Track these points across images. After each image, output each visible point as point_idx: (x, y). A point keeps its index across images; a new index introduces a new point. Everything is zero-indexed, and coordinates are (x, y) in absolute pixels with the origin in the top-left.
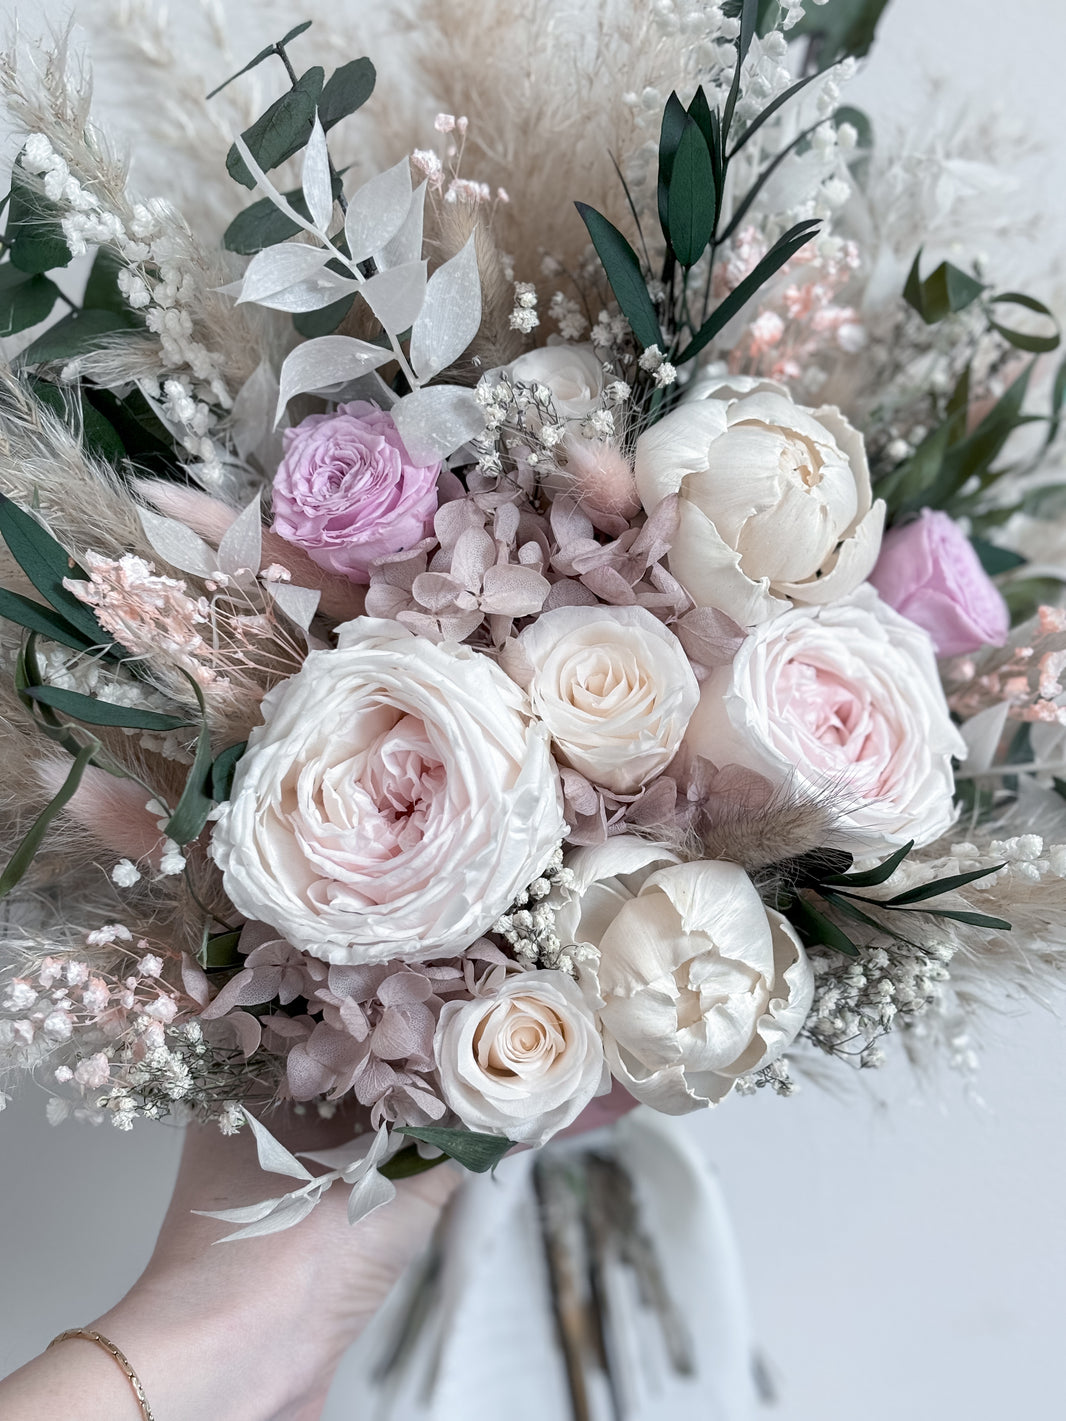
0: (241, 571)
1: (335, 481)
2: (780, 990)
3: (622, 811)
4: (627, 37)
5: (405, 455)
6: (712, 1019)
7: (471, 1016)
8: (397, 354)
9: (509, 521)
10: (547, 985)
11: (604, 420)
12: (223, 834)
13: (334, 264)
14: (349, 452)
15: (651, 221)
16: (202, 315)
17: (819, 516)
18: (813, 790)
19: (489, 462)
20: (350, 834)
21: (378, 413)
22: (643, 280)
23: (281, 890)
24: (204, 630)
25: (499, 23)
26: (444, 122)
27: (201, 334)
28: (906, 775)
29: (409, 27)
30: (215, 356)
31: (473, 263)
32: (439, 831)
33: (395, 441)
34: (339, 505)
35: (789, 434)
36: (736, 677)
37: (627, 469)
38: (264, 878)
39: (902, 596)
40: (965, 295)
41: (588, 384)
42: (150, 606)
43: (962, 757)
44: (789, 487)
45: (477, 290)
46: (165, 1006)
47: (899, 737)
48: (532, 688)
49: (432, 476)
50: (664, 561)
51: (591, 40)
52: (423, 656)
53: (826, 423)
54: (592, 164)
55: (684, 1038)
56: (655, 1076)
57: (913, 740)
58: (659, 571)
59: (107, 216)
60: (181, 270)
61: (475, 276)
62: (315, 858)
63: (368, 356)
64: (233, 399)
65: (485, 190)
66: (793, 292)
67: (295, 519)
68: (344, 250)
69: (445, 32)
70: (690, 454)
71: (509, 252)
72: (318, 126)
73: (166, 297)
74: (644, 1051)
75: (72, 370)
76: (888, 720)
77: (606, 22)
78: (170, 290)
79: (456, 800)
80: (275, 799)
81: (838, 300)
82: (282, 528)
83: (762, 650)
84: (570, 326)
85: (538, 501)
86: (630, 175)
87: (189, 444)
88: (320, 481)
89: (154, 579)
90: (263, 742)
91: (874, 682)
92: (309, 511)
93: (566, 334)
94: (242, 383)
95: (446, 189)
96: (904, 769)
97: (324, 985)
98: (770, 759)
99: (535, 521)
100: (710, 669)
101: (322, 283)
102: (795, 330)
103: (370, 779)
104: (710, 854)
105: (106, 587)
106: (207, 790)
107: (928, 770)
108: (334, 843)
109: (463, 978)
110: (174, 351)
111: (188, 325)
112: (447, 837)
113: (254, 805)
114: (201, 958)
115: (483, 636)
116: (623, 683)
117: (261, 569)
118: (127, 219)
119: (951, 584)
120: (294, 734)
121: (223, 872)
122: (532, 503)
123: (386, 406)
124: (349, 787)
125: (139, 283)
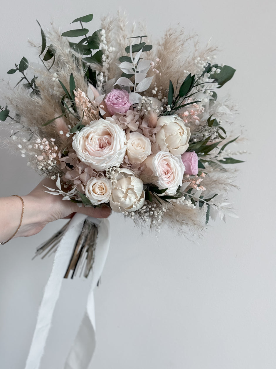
0: (97, 103)
1: (116, 99)
2: (139, 200)
3: (130, 165)
4: (189, 63)
5: (128, 100)
6: (128, 199)
7: (95, 181)
8: (135, 86)
9: (137, 117)
10: (108, 182)
11: (157, 111)
12: (76, 136)
13: (133, 69)
14: (120, 96)
15: (178, 90)
16: (111, 66)
17: (179, 140)
18: (158, 176)
19: (139, 107)
20: (94, 145)
21: (127, 93)
22: (173, 97)
23: (80, 148)
24: (88, 108)
25: (172, 52)
26: (158, 60)
27: (109, 69)
28: (172, 184)
29: (160, 45)
30: (109, 73)
31: (152, 80)
32: (106, 150)
33: (128, 98)
34: (115, 102)
35: (181, 127)
36: (156, 155)
37: (157, 119)
38: (79, 144)
39: (185, 160)
40: (215, 125)
41: (158, 106)
42: (83, 100)
43: (181, 186)
44: (177, 134)
45: (150, 84)
46: (54, 155)
47: (174, 178)
48: (128, 141)
49: (130, 105)
50: (155, 134)
51: (184, 61)
52: (117, 127)
53: (187, 129)
54: (174, 77)
55: (123, 199)
56: (116, 203)
57: (175, 180)
58: (154, 135)
59: (106, 46)
60: (111, 59)
61: (151, 81)
62: (87, 146)
63: (131, 84)
64: (108, 81)
65: (158, 72)
66: (192, 111)
67: (108, 101)
68: (136, 68)
69: (164, 49)
70: (166, 122)
71: (157, 83)
72: (141, 50)
73: (107, 61)
74: (116, 198)
75: (88, 64)
76: (173, 176)
77: (187, 60)
78: (109, 61)
79: (111, 148)
80: (85, 135)
81: (198, 115)
82: (106, 100)
83: (162, 155)
84: (159, 97)
85: (142, 118)
86: (179, 82)
87: (99, 83)
88: (114, 98)
89: (86, 97)
90: (88, 127)
91: (174, 169)
92: (111, 100)
93: (159, 98)
94: (110, 79)
95: (153, 69)
96: (172, 183)
97: (78, 164)
98: (155, 169)
99: (141, 120)
100: (154, 153)
101: (130, 71)
102: (190, 116)
103: (100, 140)
104: (139, 178)
105: (78, 94)
106: (78, 128)
107: (175, 185)
108: (91, 145)
109: (97, 175)
110: (104, 69)
111: (108, 67)
112: (107, 152)
113: (82, 134)
114: (63, 152)
115: (126, 130)
116: (141, 147)
117: (100, 104)
118: (109, 48)
119: (192, 162)
120: (93, 128)
121: (73, 141)
122: (141, 117)
123: (129, 93)
124: (97, 139)
125: (105, 57)
